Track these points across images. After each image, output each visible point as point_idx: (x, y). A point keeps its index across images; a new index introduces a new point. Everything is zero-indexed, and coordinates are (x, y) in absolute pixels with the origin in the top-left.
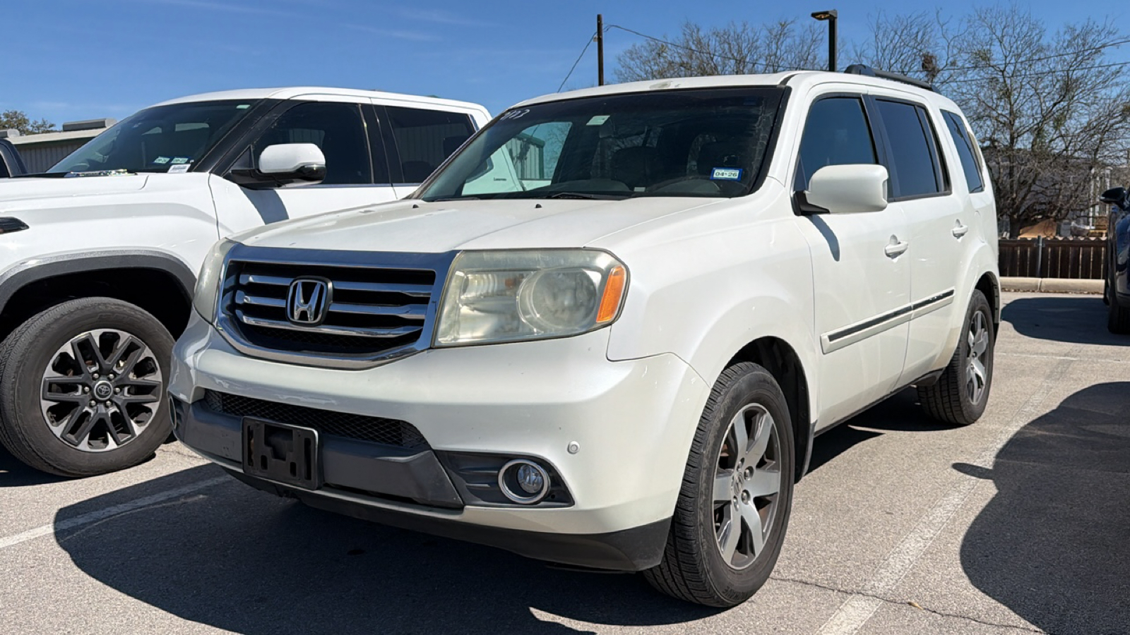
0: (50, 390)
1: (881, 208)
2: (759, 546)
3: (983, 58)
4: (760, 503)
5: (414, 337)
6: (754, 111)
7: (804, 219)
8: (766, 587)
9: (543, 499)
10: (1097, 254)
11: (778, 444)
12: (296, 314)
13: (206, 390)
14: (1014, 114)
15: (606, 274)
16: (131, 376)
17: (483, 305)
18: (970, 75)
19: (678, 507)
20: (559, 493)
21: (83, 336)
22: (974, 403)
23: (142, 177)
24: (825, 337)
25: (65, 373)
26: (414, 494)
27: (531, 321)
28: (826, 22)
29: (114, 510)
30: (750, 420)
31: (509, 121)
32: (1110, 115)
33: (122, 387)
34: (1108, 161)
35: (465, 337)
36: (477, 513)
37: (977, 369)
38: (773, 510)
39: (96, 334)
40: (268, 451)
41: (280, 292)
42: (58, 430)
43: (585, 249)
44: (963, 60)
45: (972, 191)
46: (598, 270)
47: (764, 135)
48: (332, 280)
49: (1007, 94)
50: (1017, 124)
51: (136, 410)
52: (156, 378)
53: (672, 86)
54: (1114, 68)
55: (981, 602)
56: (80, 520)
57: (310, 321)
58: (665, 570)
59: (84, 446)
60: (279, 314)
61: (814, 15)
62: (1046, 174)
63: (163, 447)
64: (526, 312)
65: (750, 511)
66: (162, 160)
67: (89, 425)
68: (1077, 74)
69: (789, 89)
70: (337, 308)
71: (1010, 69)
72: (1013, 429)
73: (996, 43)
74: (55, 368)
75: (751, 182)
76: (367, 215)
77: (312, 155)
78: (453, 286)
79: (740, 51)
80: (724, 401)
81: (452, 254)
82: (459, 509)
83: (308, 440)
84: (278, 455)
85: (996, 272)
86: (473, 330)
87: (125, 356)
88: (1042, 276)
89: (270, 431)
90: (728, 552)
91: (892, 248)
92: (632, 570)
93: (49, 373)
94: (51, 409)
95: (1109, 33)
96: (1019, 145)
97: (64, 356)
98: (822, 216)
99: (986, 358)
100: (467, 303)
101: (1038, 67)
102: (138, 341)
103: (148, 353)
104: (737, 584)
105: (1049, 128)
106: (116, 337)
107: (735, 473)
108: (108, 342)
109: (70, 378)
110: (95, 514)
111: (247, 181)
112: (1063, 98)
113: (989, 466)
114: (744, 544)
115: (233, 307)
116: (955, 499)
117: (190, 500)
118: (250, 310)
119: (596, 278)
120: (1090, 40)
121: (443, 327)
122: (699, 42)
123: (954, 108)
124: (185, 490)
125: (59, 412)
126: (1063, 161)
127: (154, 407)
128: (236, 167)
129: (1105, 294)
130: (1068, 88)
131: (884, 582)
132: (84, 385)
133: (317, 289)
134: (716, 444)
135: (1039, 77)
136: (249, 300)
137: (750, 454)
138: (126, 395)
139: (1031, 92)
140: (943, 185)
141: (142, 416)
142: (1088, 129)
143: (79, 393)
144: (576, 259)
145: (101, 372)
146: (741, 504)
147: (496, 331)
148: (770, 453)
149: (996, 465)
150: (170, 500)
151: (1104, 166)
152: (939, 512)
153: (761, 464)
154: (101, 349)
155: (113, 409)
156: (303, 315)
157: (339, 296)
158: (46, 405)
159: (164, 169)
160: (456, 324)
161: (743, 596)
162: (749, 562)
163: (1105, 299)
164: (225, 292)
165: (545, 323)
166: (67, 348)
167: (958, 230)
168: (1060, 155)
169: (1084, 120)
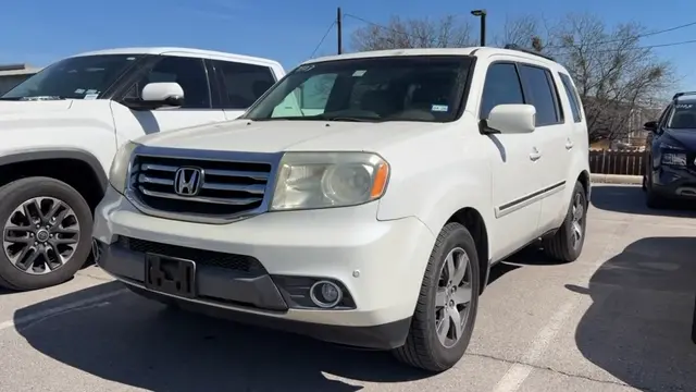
0: (9, 235)
1: (532, 131)
2: (459, 334)
3: (569, 41)
4: (460, 307)
5: (256, 205)
6: (455, 70)
7: (485, 136)
8: (463, 359)
9: (338, 305)
10: (637, 161)
11: (470, 273)
12: (181, 190)
13: (120, 236)
14: (586, 75)
15: (376, 168)
16: (60, 226)
17: (301, 186)
18: (562, 51)
19: (417, 310)
20: (347, 301)
21: (29, 201)
22: (575, 248)
23: (68, 101)
24: (498, 208)
25: (19, 225)
26: (256, 302)
27: (330, 196)
28: (480, 17)
29: (52, 311)
30: (456, 257)
31: (302, 72)
32: (643, 78)
33: (54, 234)
34: (641, 105)
35: (288, 206)
36: (297, 314)
37: (577, 228)
38: (467, 312)
39: (39, 200)
40: (162, 275)
41: (170, 175)
42: (14, 260)
43: (363, 152)
44: (557, 42)
45: (575, 121)
46: (370, 165)
47: (462, 85)
48: (204, 168)
49: (582, 63)
50: (588, 81)
51: (63, 248)
52: (76, 228)
53: (404, 54)
54: (644, 50)
55: (590, 368)
56: (30, 317)
57: (190, 194)
58: (406, 349)
59: (30, 270)
60: (170, 189)
61: (472, 12)
62: (605, 112)
63: (79, 272)
64: (327, 191)
65: (454, 312)
66: (80, 91)
67: (33, 258)
68: (623, 52)
69: (476, 58)
70: (206, 186)
71: (584, 49)
72: (598, 264)
73: (577, 32)
74: (13, 221)
75: (455, 114)
76: (219, 128)
77: (175, 90)
78: (282, 173)
79: (423, 33)
80: (443, 247)
81: (281, 154)
82: (285, 310)
83: (189, 267)
84: (168, 277)
85: (588, 170)
86: (292, 200)
87: (56, 214)
88: (605, 172)
89: (163, 261)
90: (442, 337)
91: (533, 155)
92: (388, 348)
93: (9, 224)
94: (9, 247)
95: (644, 28)
96: (589, 94)
97: (19, 213)
98: (495, 135)
99: (582, 222)
100: (291, 184)
101: (600, 48)
102: (64, 204)
103: (71, 212)
104: (448, 357)
105: (607, 84)
106: (52, 202)
107: (447, 290)
108: (46, 205)
109: (21, 227)
110: (41, 314)
111: (133, 105)
112: (615, 66)
113: (587, 286)
114: (451, 334)
115: (137, 185)
116: (569, 306)
117: (100, 305)
118: (149, 186)
119: (370, 170)
120: (631, 33)
121: (275, 199)
122: (399, 26)
123: (565, 72)
124: (97, 298)
125: (14, 249)
126: (615, 104)
127: (74, 246)
128: (128, 96)
129: (644, 184)
130: (618, 61)
131: (533, 355)
132: (31, 232)
133: (195, 174)
134: (438, 273)
135: (602, 53)
136: (148, 180)
137: (455, 277)
138: (56, 239)
139: (596, 62)
140: (559, 117)
141: (67, 252)
142: (629, 85)
143: (27, 237)
144: (359, 158)
145: (42, 224)
146: (449, 309)
147: (308, 202)
148: (466, 278)
149: (590, 285)
150: (87, 305)
151: (637, 108)
152: (560, 314)
153: (461, 284)
154: (42, 210)
155: (48, 248)
156: (185, 190)
157: (209, 179)
158: (6, 244)
159: (81, 97)
160: (284, 197)
161: (450, 365)
162: (454, 343)
163: (644, 187)
164: (133, 174)
165: (337, 197)
166: (21, 209)
167: (568, 145)
168: (612, 101)
169: (627, 80)
